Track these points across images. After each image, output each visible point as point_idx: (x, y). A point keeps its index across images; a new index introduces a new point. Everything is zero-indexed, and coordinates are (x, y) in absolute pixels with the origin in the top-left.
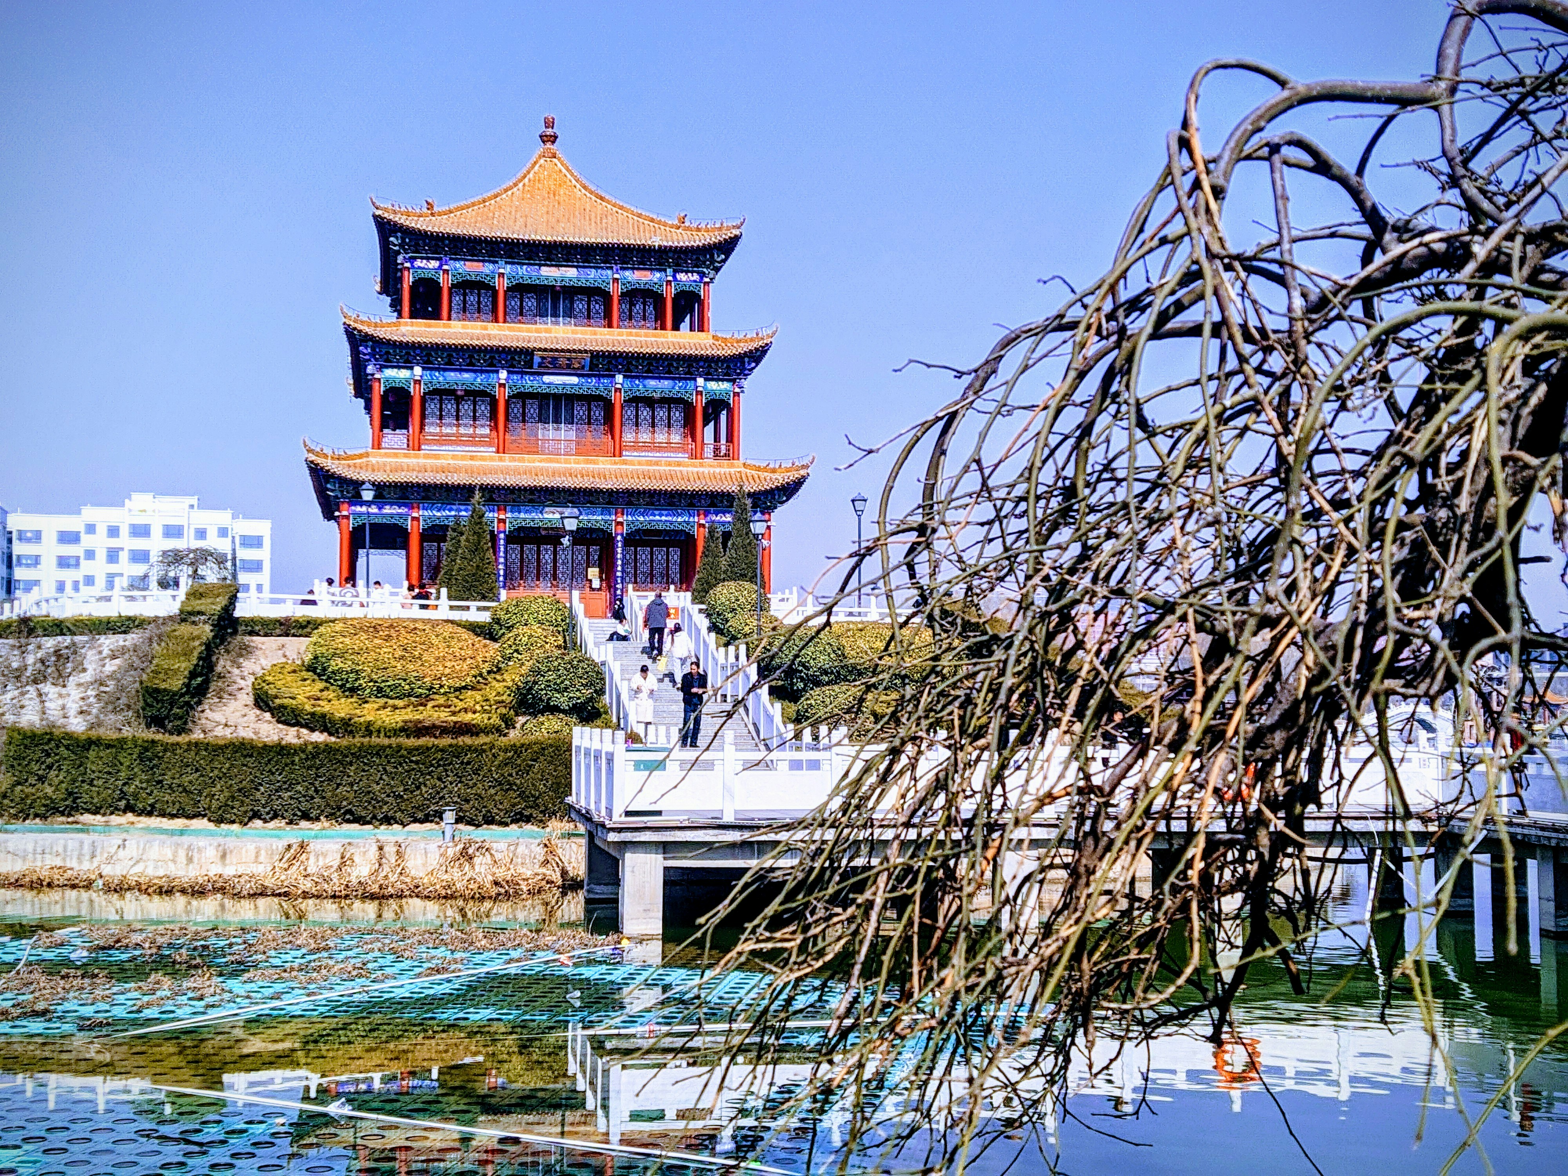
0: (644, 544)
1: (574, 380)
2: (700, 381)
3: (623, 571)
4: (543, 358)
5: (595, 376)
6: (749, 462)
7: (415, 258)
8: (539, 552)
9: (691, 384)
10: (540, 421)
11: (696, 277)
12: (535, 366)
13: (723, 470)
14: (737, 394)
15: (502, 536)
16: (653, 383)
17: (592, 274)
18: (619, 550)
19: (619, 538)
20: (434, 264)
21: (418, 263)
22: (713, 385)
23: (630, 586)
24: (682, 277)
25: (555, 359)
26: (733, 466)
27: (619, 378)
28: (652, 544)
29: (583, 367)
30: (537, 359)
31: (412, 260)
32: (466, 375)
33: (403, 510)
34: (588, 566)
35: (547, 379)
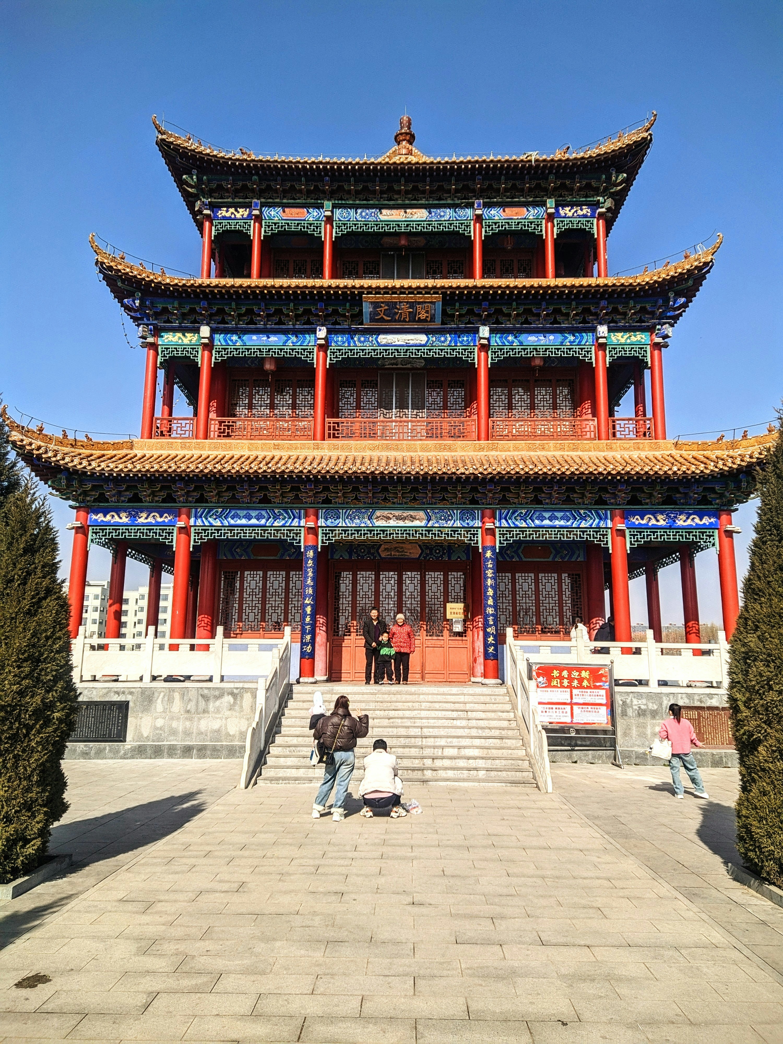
0: (525, 568)
1: (422, 338)
2: (603, 330)
3: (495, 606)
4: (376, 305)
5: (450, 331)
6: (682, 440)
7: (219, 207)
8: (377, 581)
9: (588, 338)
10: (380, 406)
11: (586, 210)
12: (366, 317)
13: (643, 454)
14: (657, 346)
15: (311, 554)
16: (532, 339)
17: (448, 214)
18: (490, 573)
19: (489, 554)
20: (242, 213)
21: (223, 212)
22: (619, 338)
23: (509, 632)
24: (567, 211)
25: (392, 305)
26: (658, 448)
27: (484, 331)
28: (537, 569)
29: (433, 319)
30: (367, 308)
31: (214, 207)
32: (273, 338)
33: (166, 518)
34: (446, 601)
35: (384, 339)
